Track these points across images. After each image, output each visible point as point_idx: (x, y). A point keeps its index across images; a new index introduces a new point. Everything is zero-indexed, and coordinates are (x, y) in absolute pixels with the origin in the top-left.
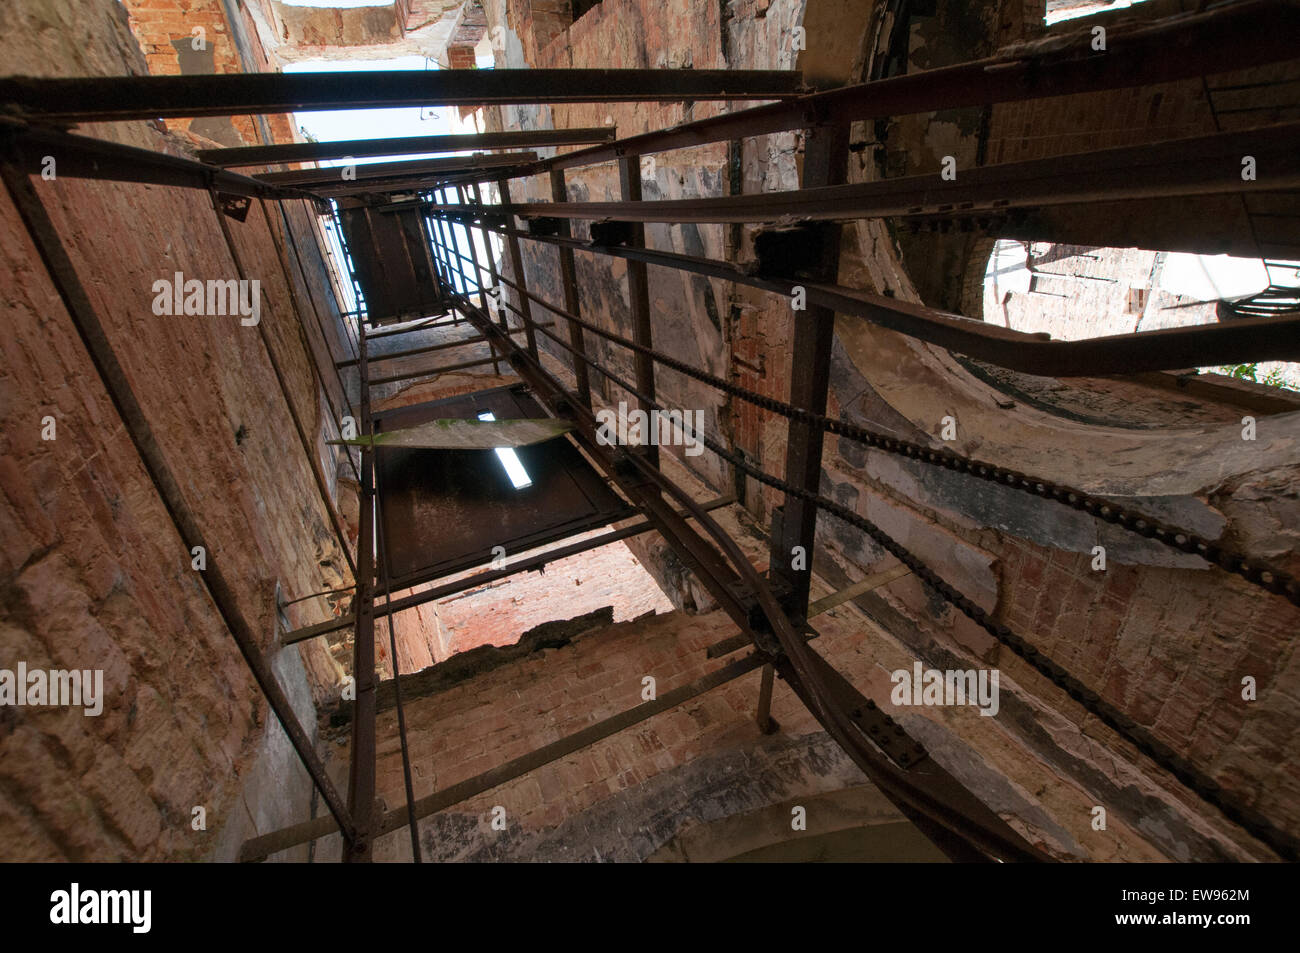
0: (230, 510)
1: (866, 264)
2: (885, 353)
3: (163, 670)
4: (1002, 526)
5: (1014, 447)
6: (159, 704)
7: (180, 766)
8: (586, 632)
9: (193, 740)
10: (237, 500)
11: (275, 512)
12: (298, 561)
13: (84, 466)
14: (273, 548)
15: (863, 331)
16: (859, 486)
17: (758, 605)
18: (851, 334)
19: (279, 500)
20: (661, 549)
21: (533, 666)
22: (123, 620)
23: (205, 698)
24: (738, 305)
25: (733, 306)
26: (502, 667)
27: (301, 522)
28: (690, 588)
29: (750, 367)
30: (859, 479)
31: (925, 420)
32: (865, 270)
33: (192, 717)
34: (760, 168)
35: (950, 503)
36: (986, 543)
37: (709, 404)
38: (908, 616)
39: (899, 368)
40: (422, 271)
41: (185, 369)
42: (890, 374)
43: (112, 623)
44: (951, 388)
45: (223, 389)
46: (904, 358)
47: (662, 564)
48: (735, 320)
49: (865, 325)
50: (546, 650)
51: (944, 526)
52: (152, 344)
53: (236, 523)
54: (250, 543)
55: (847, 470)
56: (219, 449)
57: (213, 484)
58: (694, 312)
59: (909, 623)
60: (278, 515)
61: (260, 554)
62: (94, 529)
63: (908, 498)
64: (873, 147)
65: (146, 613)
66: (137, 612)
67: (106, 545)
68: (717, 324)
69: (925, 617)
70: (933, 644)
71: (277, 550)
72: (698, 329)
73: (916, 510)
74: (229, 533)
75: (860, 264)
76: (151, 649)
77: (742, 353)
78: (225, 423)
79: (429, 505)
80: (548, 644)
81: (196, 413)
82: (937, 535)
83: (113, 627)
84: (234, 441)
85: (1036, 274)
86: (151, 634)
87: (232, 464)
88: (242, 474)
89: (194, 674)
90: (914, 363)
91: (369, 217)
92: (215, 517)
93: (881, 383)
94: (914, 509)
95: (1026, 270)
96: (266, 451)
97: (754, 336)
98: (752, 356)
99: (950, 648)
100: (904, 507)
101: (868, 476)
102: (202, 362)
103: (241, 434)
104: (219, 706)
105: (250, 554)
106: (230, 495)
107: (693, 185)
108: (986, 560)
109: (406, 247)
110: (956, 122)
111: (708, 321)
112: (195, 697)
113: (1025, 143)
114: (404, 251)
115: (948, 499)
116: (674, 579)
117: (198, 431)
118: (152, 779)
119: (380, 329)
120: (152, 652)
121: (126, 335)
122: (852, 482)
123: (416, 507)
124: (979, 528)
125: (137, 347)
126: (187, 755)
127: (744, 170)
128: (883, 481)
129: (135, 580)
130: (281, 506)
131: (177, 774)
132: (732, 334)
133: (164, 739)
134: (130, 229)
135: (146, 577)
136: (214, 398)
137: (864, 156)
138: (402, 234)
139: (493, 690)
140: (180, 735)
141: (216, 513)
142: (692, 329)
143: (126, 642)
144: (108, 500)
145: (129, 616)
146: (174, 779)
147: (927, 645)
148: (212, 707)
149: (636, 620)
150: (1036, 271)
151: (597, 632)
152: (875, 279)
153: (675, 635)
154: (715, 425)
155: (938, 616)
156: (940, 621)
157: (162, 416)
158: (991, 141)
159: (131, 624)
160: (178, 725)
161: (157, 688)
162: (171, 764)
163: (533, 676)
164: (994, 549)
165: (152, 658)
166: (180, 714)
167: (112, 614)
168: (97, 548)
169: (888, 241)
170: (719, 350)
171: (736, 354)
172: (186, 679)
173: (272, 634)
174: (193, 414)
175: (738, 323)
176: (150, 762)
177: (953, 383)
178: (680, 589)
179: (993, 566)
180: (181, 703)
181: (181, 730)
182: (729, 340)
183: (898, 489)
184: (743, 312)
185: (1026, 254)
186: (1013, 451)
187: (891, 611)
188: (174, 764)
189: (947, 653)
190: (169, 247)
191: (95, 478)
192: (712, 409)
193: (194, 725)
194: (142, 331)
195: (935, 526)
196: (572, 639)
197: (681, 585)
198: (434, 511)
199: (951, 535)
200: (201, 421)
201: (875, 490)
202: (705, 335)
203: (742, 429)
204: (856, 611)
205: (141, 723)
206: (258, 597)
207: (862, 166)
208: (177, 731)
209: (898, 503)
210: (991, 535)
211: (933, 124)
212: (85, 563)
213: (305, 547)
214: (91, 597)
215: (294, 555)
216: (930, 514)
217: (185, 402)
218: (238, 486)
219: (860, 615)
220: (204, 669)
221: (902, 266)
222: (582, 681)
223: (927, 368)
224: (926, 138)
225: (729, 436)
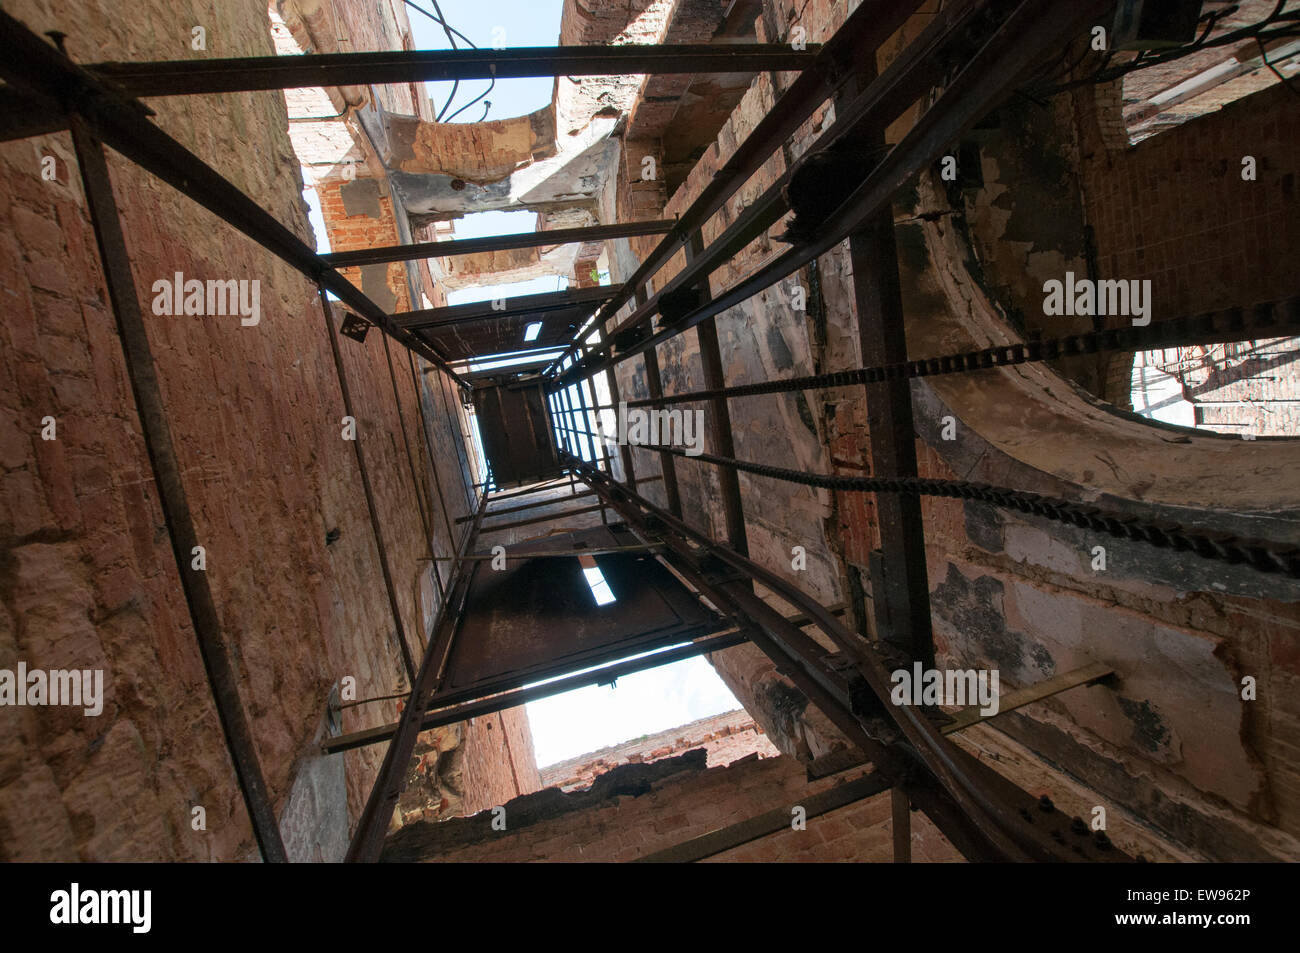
0: (301, 598)
1: (963, 323)
2: (1003, 409)
3: (160, 714)
4: (1215, 584)
5: (1202, 478)
6: (134, 747)
7: (137, 835)
8: (670, 777)
9: (169, 813)
10: (313, 591)
11: (355, 621)
12: (372, 680)
13: (139, 482)
14: (344, 655)
15: (971, 391)
16: (1003, 577)
17: (862, 678)
18: (957, 395)
19: (363, 611)
20: (767, 687)
21: (603, 814)
22: (127, 642)
23: (204, 771)
24: (832, 403)
25: (826, 405)
26: (565, 816)
27: (385, 643)
28: (803, 732)
29: (852, 466)
30: (1001, 569)
31: (1068, 470)
32: (963, 330)
33: (178, 786)
34: (836, 261)
35: (1129, 570)
36: (1198, 620)
37: (814, 519)
38: (1108, 755)
39: (1023, 421)
40: (543, 439)
41: (286, 457)
42: (1013, 429)
43: (114, 640)
44: (1097, 432)
45: (324, 491)
46: (1027, 411)
47: (769, 704)
48: (831, 419)
49: (972, 383)
50: (622, 798)
51: (1130, 608)
52: (254, 422)
53: (305, 611)
54: (315, 636)
55: (982, 559)
56: (304, 537)
57: (286, 565)
58: (788, 422)
59: (1113, 766)
60: (359, 626)
61: (325, 652)
62: (127, 542)
63: (1073, 580)
64: (950, 215)
65: (157, 645)
66: (147, 640)
67: (135, 561)
68: (811, 427)
69: (1136, 754)
70: (1157, 796)
71: (348, 658)
72: (794, 440)
73: (1086, 593)
74: (293, 618)
75: (957, 325)
76: (150, 683)
77: (842, 452)
78: (318, 519)
79: (507, 622)
80: (625, 791)
81: (284, 494)
82: (1124, 621)
83: (113, 644)
84: (324, 538)
85: (1198, 405)
86: (156, 669)
87: (315, 556)
88: (324, 569)
89: (200, 740)
90: (1041, 413)
91: (499, 394)
92: (280, 595)
93: (1003, 438)
94: (1081, 592)
95: (1185, 402)
96: (359, 562)
97: (852, 430)
98: (853, 454)
99: (1188, 802)
100: (1068, 593)
101: (1011, 561)
102: (308, 459)
103: (333, 536)
104: (220, 789)
105: (312, 648)
106: (306, 586)
107: (775, 298)
108: (1205, 645)
109: (529, 418)
110: (1057, 249)
111: (803, 428)
112: (193, 767)
113: (1141, 254)
114: (527, 421)
115: (1125, 565)
116: (784, 722)
117: (285, 514)
118: (91, 835)
119: (503, 492)
120: (149, 688)
121: (228, 403)
122: (992, 573)
123: (494, 624)
124: (1182, 596)
125: (239, 419)
126: (152, 825)
127: (821, 269)
128: (1031, 561)
129: (158, 608)
130: (364, 618)
131: (131, 843)
132: (829, 436)
133: (128, 792)
134: (262, 334)
135: (172, 612)
136: (311, 493)
137: (941, 225)
138: (527, 407)
139: (552, 841)
140: (153, 798)
141: (283, 592)
142: (789, 441)
143: (121, 665)
144: (155, 522)
145: (135, 639)
146: (124, 847)
147: (1148, 799)
148: (210, 787)
149: (734, 765)
150: (1199, 401)
151: (683, 778)
152: (976, 337)
153: (781, 784)
154: (823, 543)
155: (1154, 748)
156: (1159, 756)
157: (247, 483)
158: (1100, 258)
159: (135, 650)
160: (155, 785)
161: (143, 733)
162: (126, 827)
163: (602, 828)
164: (1214, 627)
165: (148, 694)
166: (162, 775)
167: (118, 630)
168: (122, 557)
169: (985, 302)
170: (817, 457)
171: (837, 456)
172: (187, 742)
173: (314, 735)
174: (281, 494)
175: (833, 421)
176: (95, 810)
177: (1096, 427)
178: (791, 734)
179: (1219, 652)
180: (168, 763)
181: (157, 794)
182: (827, 442)
183: (1054, 569)
184: (838, 408)
185: (1180, 385)
186: (1202, 483)
187: (1082, 751)
188: (129, 828)
189: (1184, 808)
190: (298, 362)
191: (147, 497)
192: (817, 523)
193: (177, 795)
194: (248, 408)
195: (1116, 609)
196: (653, 785)
197: (793, 731)
198: (510, 627)
199: (1144, 618)
200: (290, 505)
201: (1024, 578)
202: (802, 444)
203: (852, 540)
204: (1031, 757)
205: (103, 759)
206: (312, 695)
207: (941, 233)
208: (151, 792)
209: (1057, 589)
210: (1202, 604)
211: (1031, 255)
212: (101, 565)
213: (384, 670)
214: (96, 600)
215: (369, 672)
216: (1104, 594)
217: (277, 483)
218: (317, 578)
219: (1038, 763)
220: (214, 740)
221: (1007, 324)
222: (660, 837)
223: (1060, 417)
224: (1027, 269)
225: (838, 553)
